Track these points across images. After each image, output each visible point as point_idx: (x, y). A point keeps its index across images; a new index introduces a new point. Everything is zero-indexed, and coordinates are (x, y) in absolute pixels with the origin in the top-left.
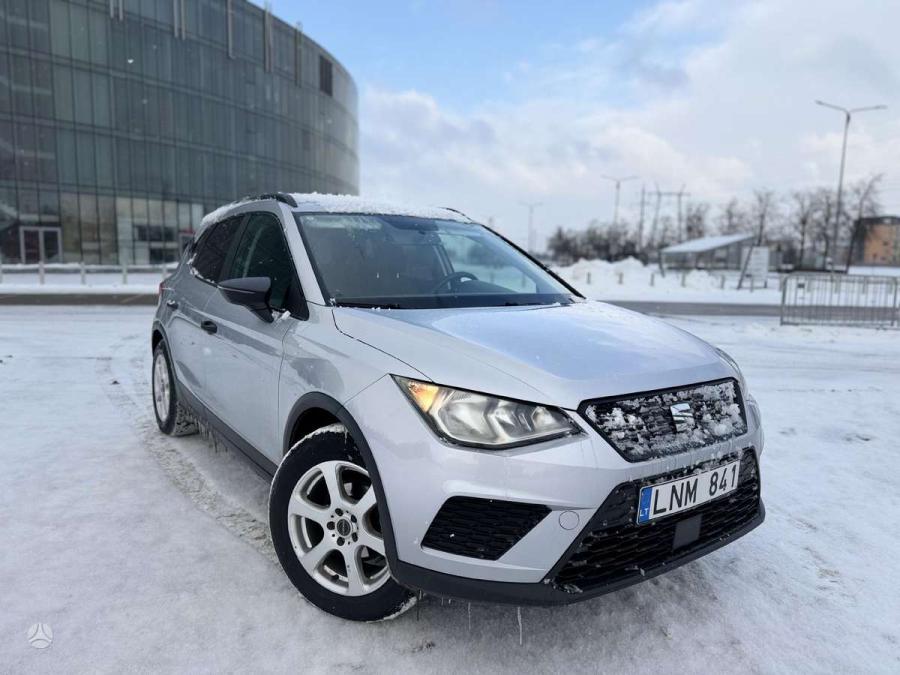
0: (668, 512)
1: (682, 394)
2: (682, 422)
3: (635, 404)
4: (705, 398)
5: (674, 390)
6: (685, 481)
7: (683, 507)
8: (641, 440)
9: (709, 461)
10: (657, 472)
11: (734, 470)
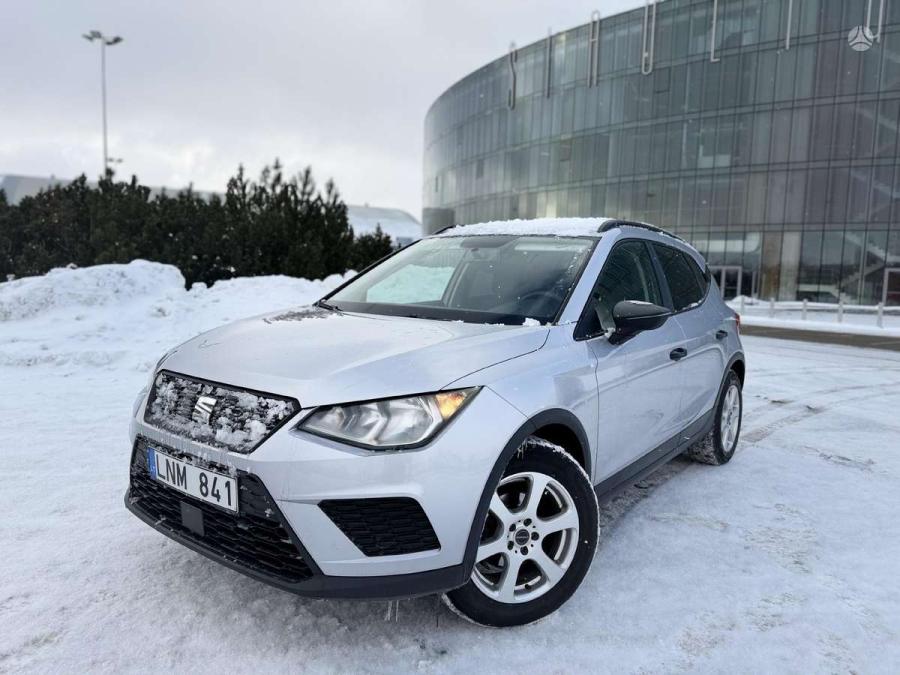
0: (165, 481)
1: (220, 391)
2: (199, 412)
3: (184, 384)
4: (240, 403)
5: (204, 382)
6: (176, 462)
7: (176, 487)
8: (165, 411)
9: (196, 457)
10: (162, 441)
11: (228, 484)
